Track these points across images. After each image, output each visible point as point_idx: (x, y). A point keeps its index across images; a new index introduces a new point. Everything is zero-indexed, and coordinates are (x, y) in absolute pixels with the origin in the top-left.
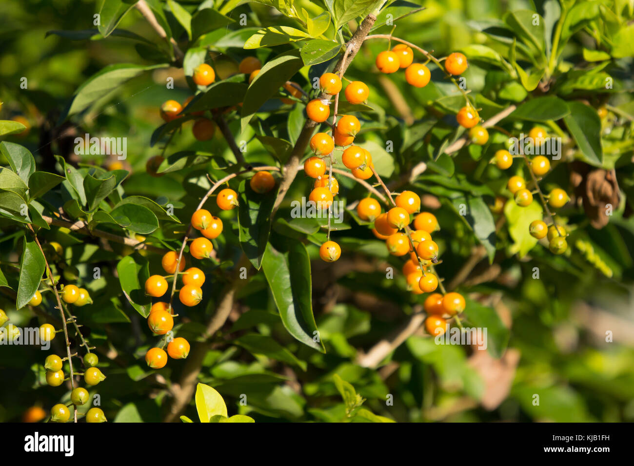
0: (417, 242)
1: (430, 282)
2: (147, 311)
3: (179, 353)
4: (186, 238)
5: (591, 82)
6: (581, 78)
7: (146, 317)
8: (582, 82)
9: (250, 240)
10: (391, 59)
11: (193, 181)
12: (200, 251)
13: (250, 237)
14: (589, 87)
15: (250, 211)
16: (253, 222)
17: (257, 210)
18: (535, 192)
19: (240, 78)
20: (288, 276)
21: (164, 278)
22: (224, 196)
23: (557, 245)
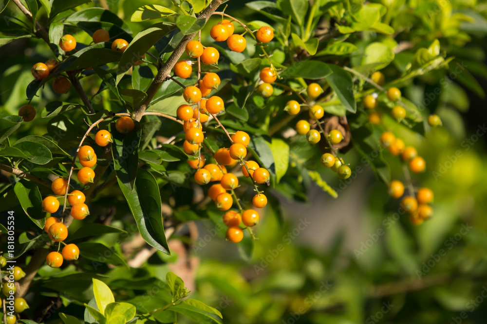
0: (252, 169)
1: (262, 200)
2: (43, 224)
3: (73, 256)
4: (72, 168)
5: (339, 49)
6: (329, 47)
7: (42, 229)
8: (331, 49)
9: (121, 169)
10: (223, 31)
11: (55, 124)
12: (87, 177)
13: (120, 167)
14: (339, 53)
15: (117, 146)
16: (121, 155)
17: (121, 146)
18: (321, 132)
19: (101, 45)
20: (137, 197)
21: (56, 198)
22: (102, 135)
23: (345, 172)
